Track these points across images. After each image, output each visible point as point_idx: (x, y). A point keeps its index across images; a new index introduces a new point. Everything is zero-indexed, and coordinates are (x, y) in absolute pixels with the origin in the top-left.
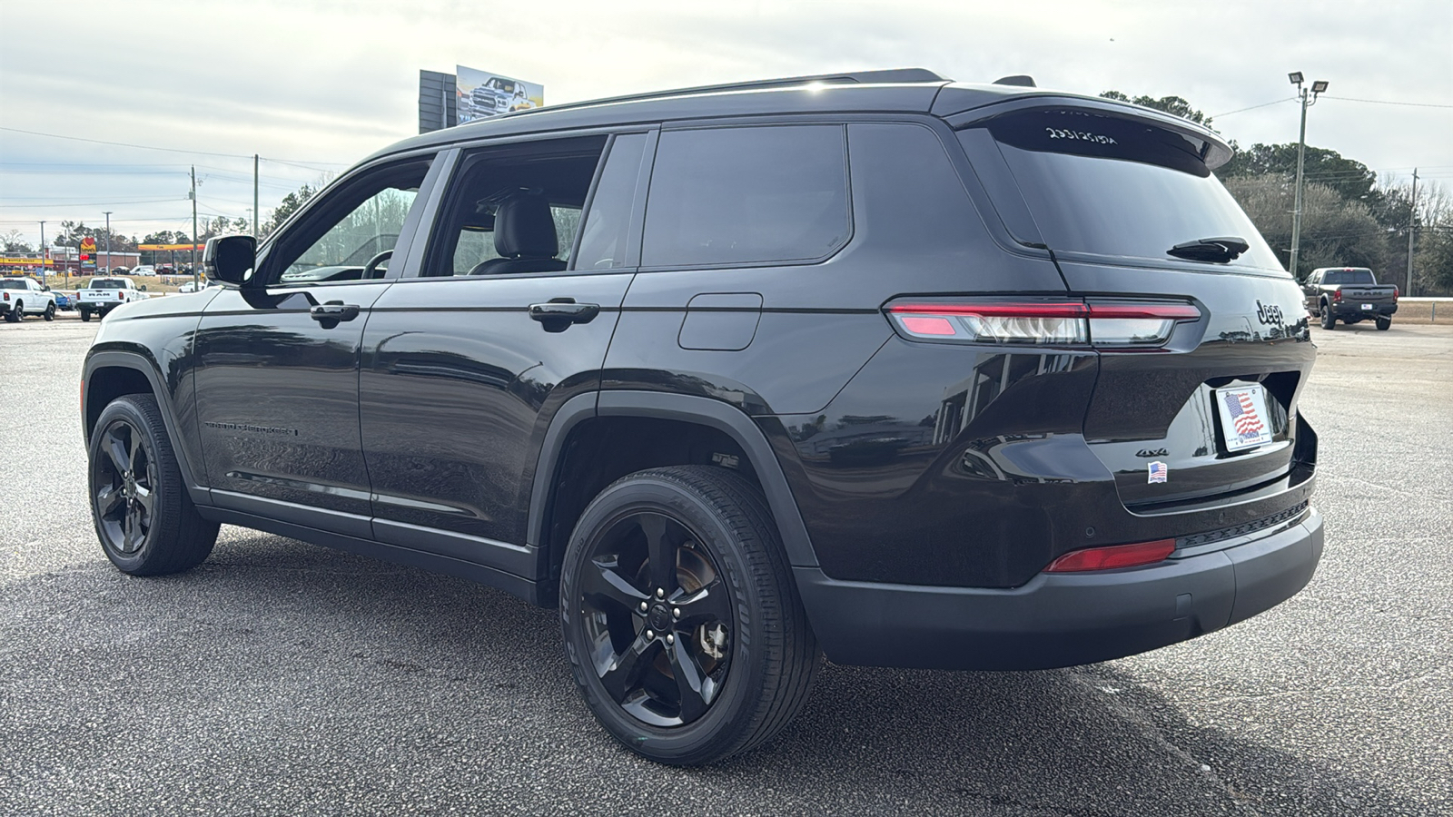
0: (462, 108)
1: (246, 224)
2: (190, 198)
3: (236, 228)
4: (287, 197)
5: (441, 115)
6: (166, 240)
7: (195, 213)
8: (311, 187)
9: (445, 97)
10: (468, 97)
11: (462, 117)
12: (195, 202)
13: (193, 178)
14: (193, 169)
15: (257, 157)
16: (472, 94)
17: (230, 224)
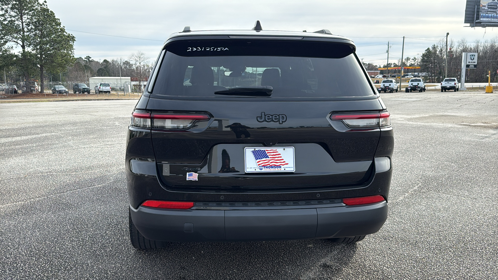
0: (482, 11)
1: (416, 59)
2: (387, 52)
3: (413, 60)
4: (427, 49)
5: (474, 15)
6: (390, 66)
7: (388, 57)
8: (436, 45)
9: (476, 7)
10: (485, 6)
11: (482, 14)
12: (388, 54)
13: (388, 45)
14: (388, 43)
15: (404, 37)
16: (487, 5)
17: (411, 60)
